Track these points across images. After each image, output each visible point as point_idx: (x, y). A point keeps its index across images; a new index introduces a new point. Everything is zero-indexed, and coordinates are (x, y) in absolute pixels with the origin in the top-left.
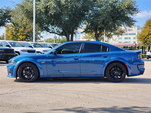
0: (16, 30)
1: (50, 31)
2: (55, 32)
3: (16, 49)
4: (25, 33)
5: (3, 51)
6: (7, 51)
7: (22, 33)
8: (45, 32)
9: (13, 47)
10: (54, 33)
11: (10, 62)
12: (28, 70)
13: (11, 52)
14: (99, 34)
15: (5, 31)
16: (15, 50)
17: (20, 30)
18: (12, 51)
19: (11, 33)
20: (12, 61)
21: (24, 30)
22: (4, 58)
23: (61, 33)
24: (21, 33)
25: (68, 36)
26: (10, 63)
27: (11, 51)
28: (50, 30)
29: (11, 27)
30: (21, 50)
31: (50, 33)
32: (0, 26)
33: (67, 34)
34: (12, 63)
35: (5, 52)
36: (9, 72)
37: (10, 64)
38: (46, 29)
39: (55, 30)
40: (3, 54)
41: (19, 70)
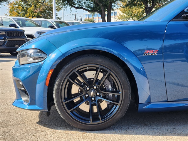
0: (24, 10)
1: (76, 6)
2: (84, 7)
3: (28, 31)
4: (35, 13)
5: (3, 33)
6: (11, 33)
7: (33, 14)
8: (68, 7)
9: (21, 27)
10: (82, 8)
11: (23, 56)
12: (90, 82)
13: (19, 35)
14: (151, 8)
15: (8, 11)
16: (26, 33)
17: (29, 9)
18: (21, 33)
19: (17, 13)
20: (31, 52)
21: (35, 10)
22: (7, 47)
23: (92, 9)
24: (30, 14)
25: (103, 12)
26: (21, 59)
27: (19, 33)
28: (75, 4)
29: (17, 6)
30: (37, 32)
31: (76, 8)
32: (1, 2)
33: (102, 9)
34: (30, 60)
35: (8, 35)
36: (22, 90)
37: (23, 61)
38: (69, 2)
39: (83, 5)
40: (4, 39)
41: (58, 86)
